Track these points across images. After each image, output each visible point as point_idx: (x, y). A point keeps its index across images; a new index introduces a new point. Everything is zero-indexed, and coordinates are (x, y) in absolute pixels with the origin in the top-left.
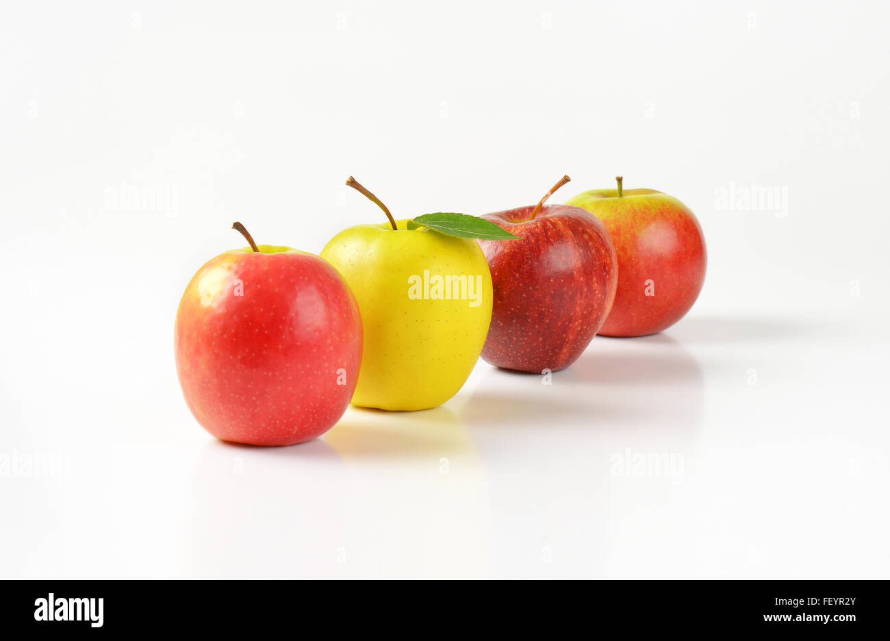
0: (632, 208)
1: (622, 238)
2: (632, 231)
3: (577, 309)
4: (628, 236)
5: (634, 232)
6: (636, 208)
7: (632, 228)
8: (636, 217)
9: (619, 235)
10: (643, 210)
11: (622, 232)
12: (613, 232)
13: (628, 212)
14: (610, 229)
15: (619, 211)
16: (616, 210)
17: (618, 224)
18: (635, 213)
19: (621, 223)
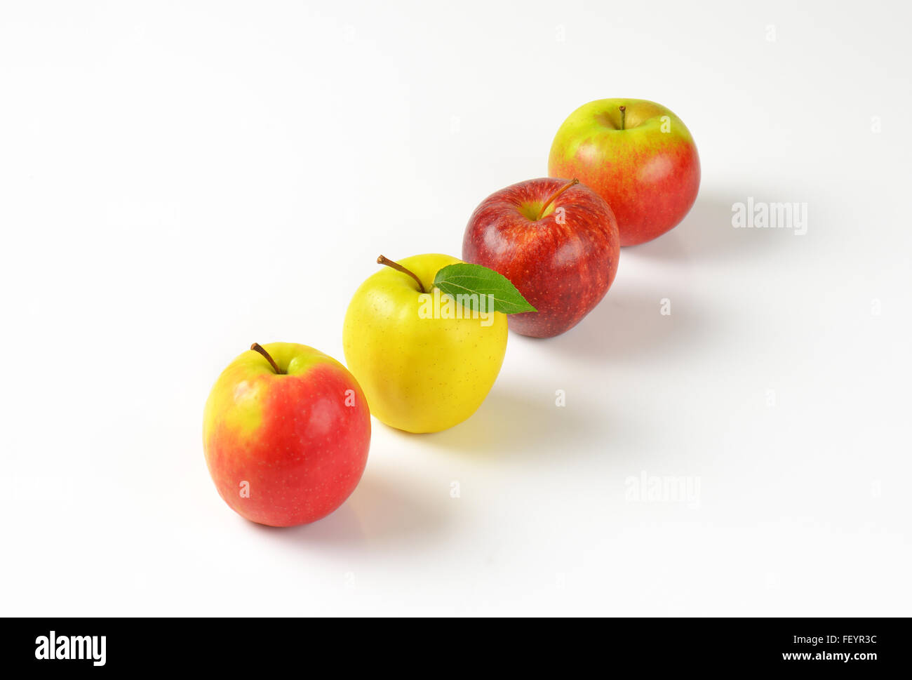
0: (634, 150)
1: (624, 182)
2: (633, 175)
3: (583, 302)
4: (630, 180)
5: (635, 177)
6: (637, 151)
7: (633, 172)
8: (637, 161)
9: (621, 180)
10: (643, 153)
11: (624, 176)
12: (615, 175)
13: (630, 156)
14: (613, 172)
15: (621, 154)
16: (619, 152)
17: (620, 167)
18: (636, 156)
19: (623, 167)
